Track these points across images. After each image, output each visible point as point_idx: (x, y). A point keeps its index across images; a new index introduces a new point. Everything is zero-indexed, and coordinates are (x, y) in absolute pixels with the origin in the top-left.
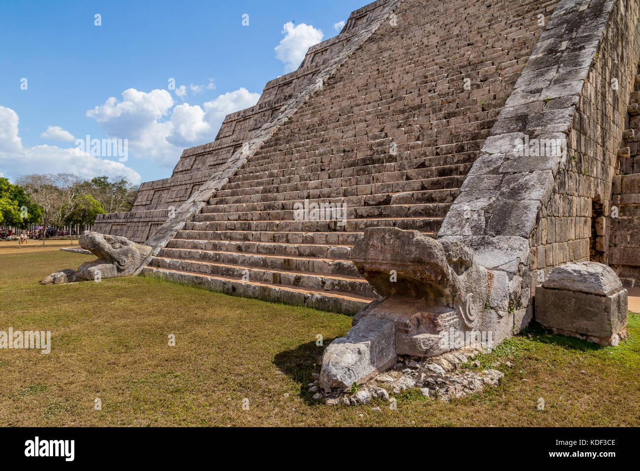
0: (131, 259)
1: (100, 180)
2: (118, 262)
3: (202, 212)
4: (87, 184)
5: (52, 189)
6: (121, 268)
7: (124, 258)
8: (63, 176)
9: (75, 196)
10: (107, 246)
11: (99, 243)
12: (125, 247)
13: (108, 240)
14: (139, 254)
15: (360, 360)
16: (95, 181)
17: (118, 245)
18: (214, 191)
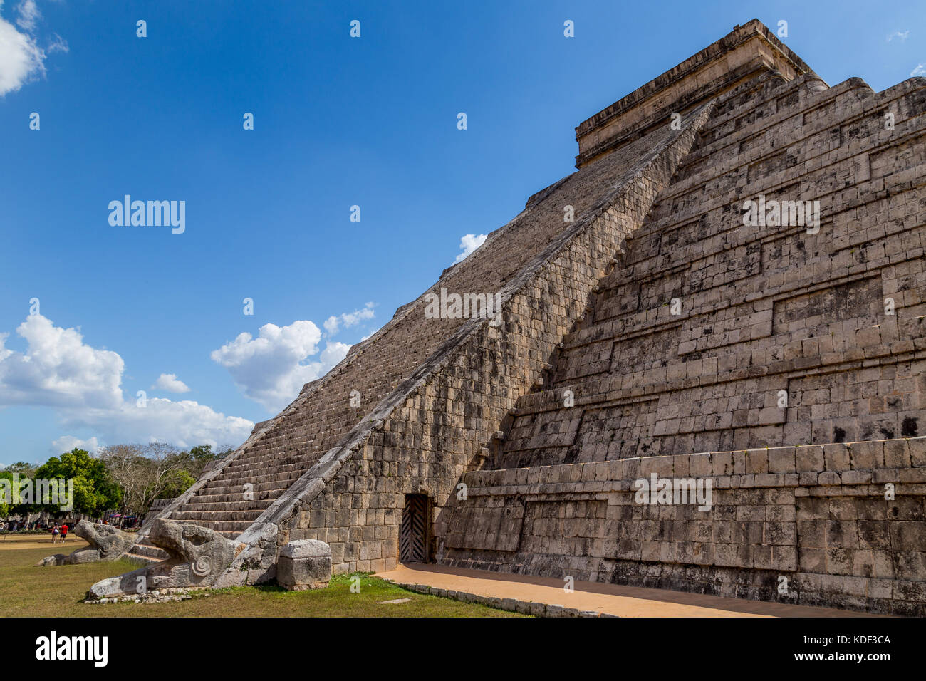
0: (114, 546)
1: (202, 450)
2: (102, 549)
3: (189, 502)
4: (184, 457)
5: (139, 462)
6: (104, 554)
7: (109, 545)
8: (157, 447)
9: (166, 473)
10: (95, 534)
11: (88, 531)
12: (111, 535)
13: (97, 528)
14: (123, 542)
15: (111, 585)
16: (196, 451)
17: (104, 533)
18: (206, 481)
